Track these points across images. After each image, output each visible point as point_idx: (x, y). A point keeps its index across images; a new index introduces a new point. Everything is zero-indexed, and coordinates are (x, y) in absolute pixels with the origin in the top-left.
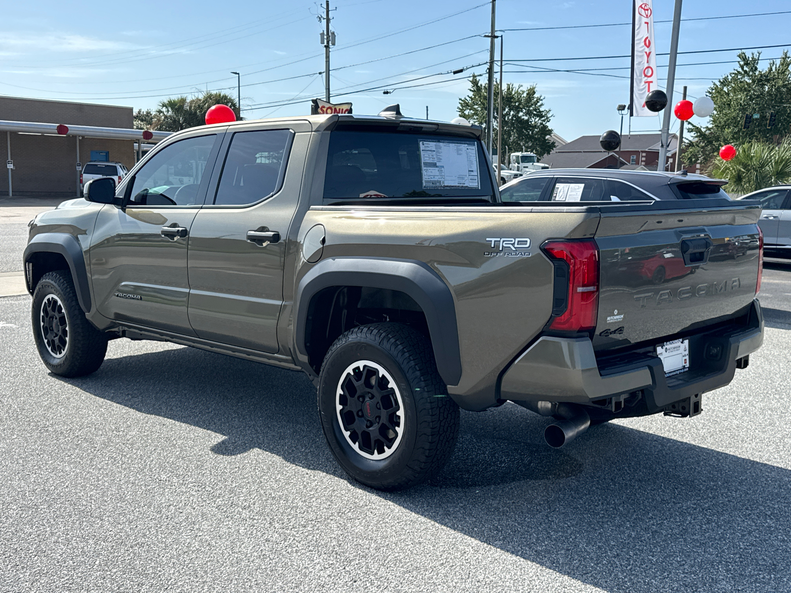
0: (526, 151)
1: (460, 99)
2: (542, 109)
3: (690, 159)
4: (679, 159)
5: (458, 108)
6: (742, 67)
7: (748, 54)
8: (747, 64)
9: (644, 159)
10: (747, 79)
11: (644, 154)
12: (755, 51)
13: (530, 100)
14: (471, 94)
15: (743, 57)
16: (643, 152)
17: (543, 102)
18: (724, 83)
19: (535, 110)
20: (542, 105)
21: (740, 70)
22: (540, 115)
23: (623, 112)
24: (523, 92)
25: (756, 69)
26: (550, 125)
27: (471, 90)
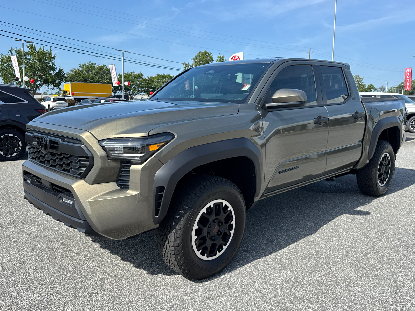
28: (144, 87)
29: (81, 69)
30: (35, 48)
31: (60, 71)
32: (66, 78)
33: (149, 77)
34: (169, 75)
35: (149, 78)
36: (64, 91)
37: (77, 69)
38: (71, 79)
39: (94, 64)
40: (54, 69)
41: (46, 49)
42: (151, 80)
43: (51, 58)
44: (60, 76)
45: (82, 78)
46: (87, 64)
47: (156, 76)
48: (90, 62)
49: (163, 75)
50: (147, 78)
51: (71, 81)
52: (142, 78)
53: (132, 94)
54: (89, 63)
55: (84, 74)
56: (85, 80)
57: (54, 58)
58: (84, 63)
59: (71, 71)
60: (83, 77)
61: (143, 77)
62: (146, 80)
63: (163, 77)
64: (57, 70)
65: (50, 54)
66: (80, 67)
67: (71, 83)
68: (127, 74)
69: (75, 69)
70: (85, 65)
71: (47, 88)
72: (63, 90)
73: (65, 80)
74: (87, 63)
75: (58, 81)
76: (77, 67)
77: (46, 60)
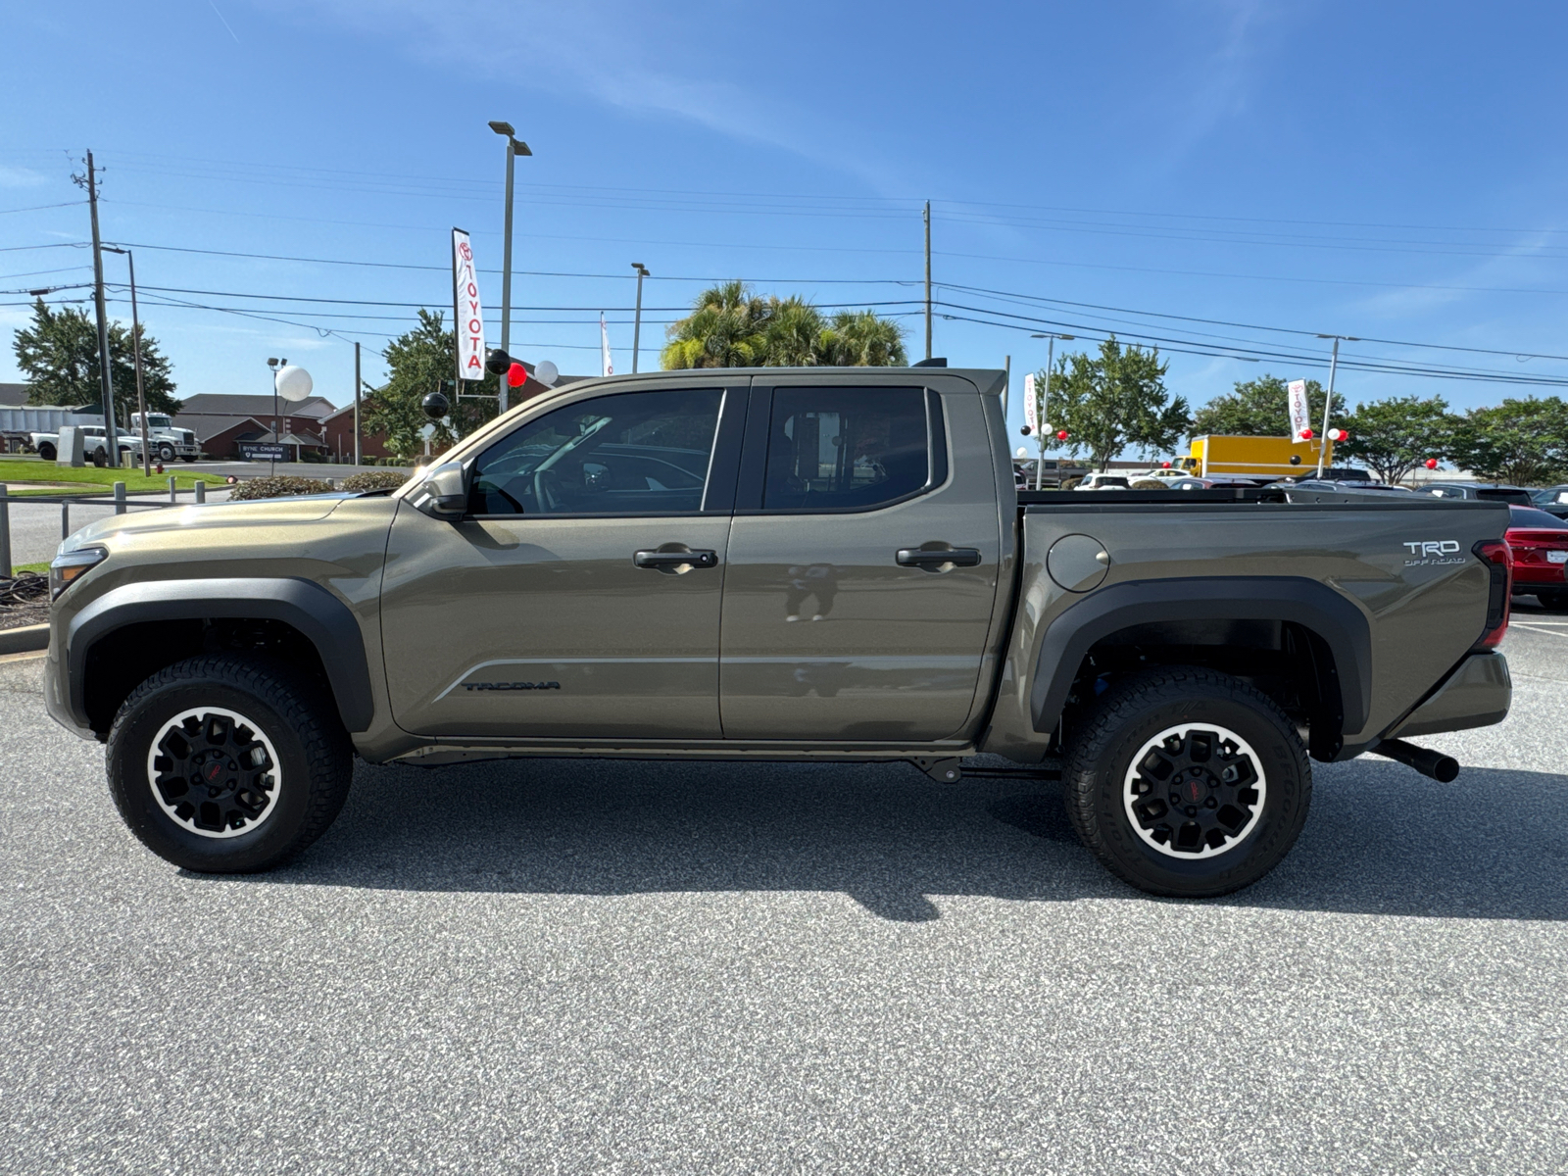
0: (154, 411)
1: (16, 331)
2: (157, 356)
3: (373, 428)
4: (359, 428)
5: (14, 343)
6: (425, 326)
7: (430, 312)
8: (429, 323)
9: (288, 426)
10: (429, 340)
11: (288, 421)
12: (438, 310)
13: (136, 344)
14: (36, 326)
15: (423, 314)
16: (287, 417)
17: (158, 346)
18: (404, 341)
19: (146, 355)
20: (156, 350)
21: (423, 329)
22: (153, 363)
23: (275, 367)
24: (124, 331)
25: (440, 330)
26: (171, 379)
27: (35, 320)
28: (1443, 444)
29: (1239, 397)
30: (1117, 349)
31: (1178, 404)
32: (1191, 423)
33: (1474, 411)
34: (1556, 400)
35: (1470, 413)
36: (1187, 460)
37: (1227, 398)
38: (1207, 427)
39: (1280, 382)
40: (1159, 400)
41: (1145, 353)
42: (1481, 419)
43: (1154, 373)
44: (1177, 419)
45: (1236, 423)
46: (1258, 383)
47: (1502, 405)
48: (1268, 376)
49: (1528, 400)
50: (1464, 415)
51: (1210, 432)
52: (1440, 414)
53: (1396, 467)
54: (1264, 379)
55: (1246, 411)
56: (1246, 428)
57: (1163, 372)
58: (1250, 381)
59: (1210, 404)
60: (1239, 420)
61: (1446, 411)
62: (1453, 421)
63: (1530, 408)
64: (1169, 404)
65: (1154, 362)
66: (1239, 391)
67: (1209, 438)
68: (1389, 404)
69: (1222, 399)
70: (1252, 385)
71: (1140, 450)
72: (1184, 457)
73: (1189, 429)
74: (1260, 379)
75: (1168, 433)
76: (1229, 392)
77: (1142, 378)
